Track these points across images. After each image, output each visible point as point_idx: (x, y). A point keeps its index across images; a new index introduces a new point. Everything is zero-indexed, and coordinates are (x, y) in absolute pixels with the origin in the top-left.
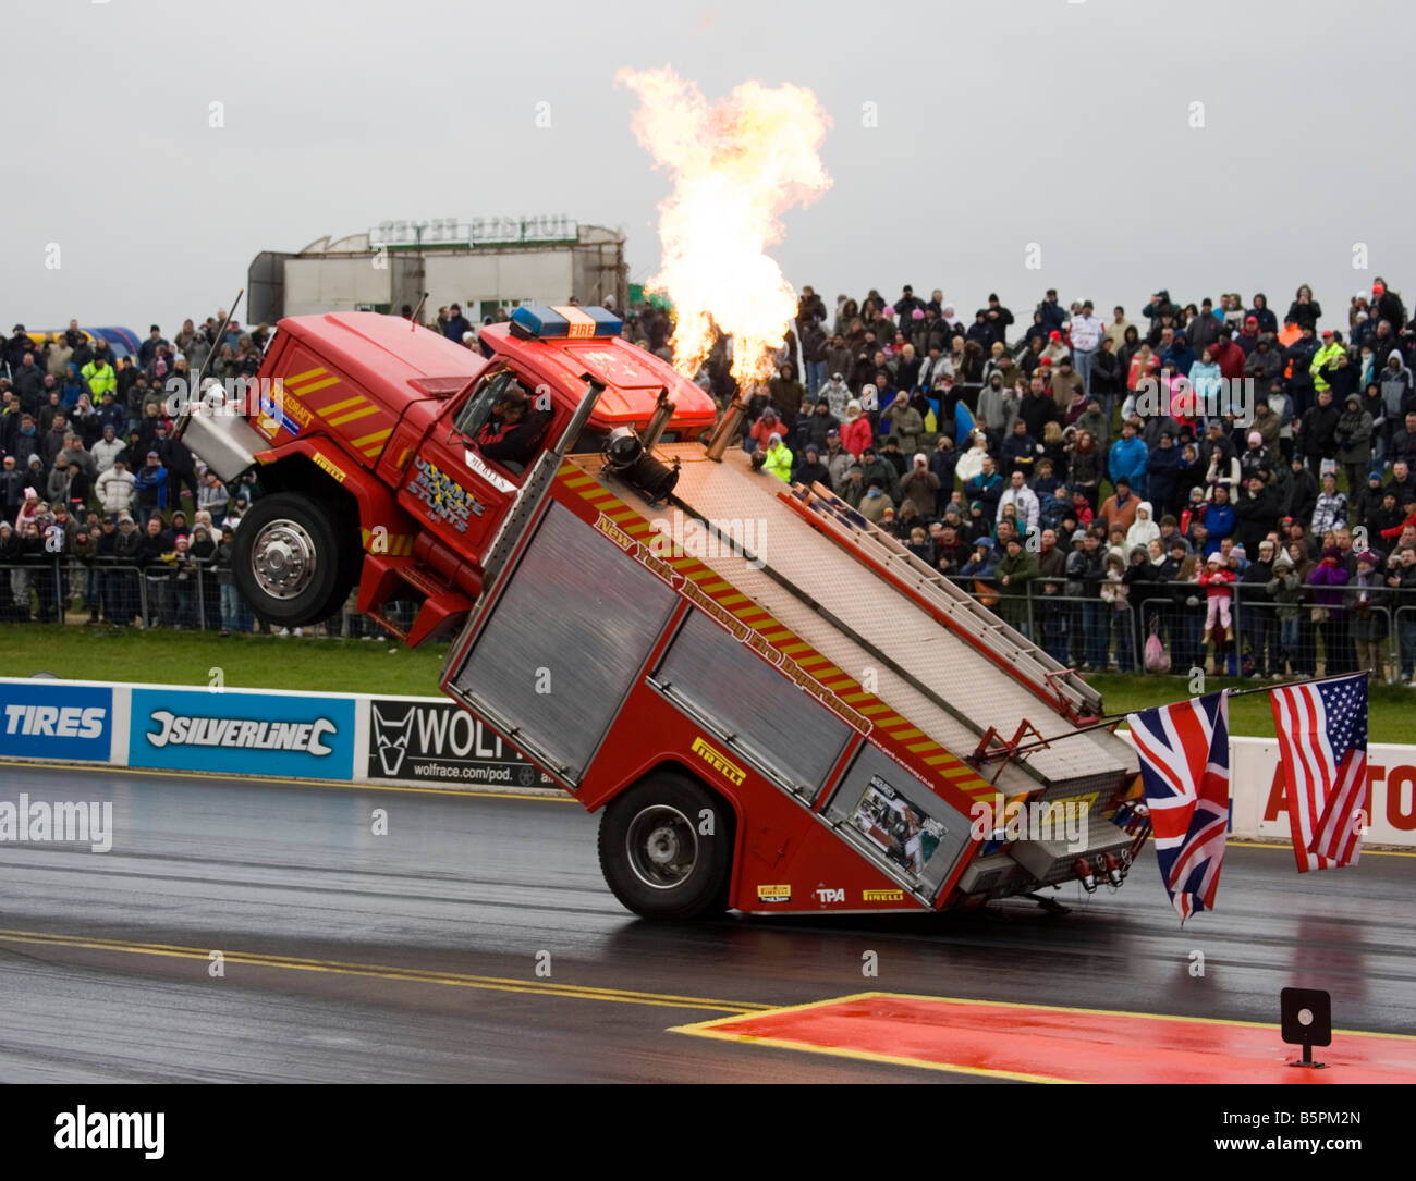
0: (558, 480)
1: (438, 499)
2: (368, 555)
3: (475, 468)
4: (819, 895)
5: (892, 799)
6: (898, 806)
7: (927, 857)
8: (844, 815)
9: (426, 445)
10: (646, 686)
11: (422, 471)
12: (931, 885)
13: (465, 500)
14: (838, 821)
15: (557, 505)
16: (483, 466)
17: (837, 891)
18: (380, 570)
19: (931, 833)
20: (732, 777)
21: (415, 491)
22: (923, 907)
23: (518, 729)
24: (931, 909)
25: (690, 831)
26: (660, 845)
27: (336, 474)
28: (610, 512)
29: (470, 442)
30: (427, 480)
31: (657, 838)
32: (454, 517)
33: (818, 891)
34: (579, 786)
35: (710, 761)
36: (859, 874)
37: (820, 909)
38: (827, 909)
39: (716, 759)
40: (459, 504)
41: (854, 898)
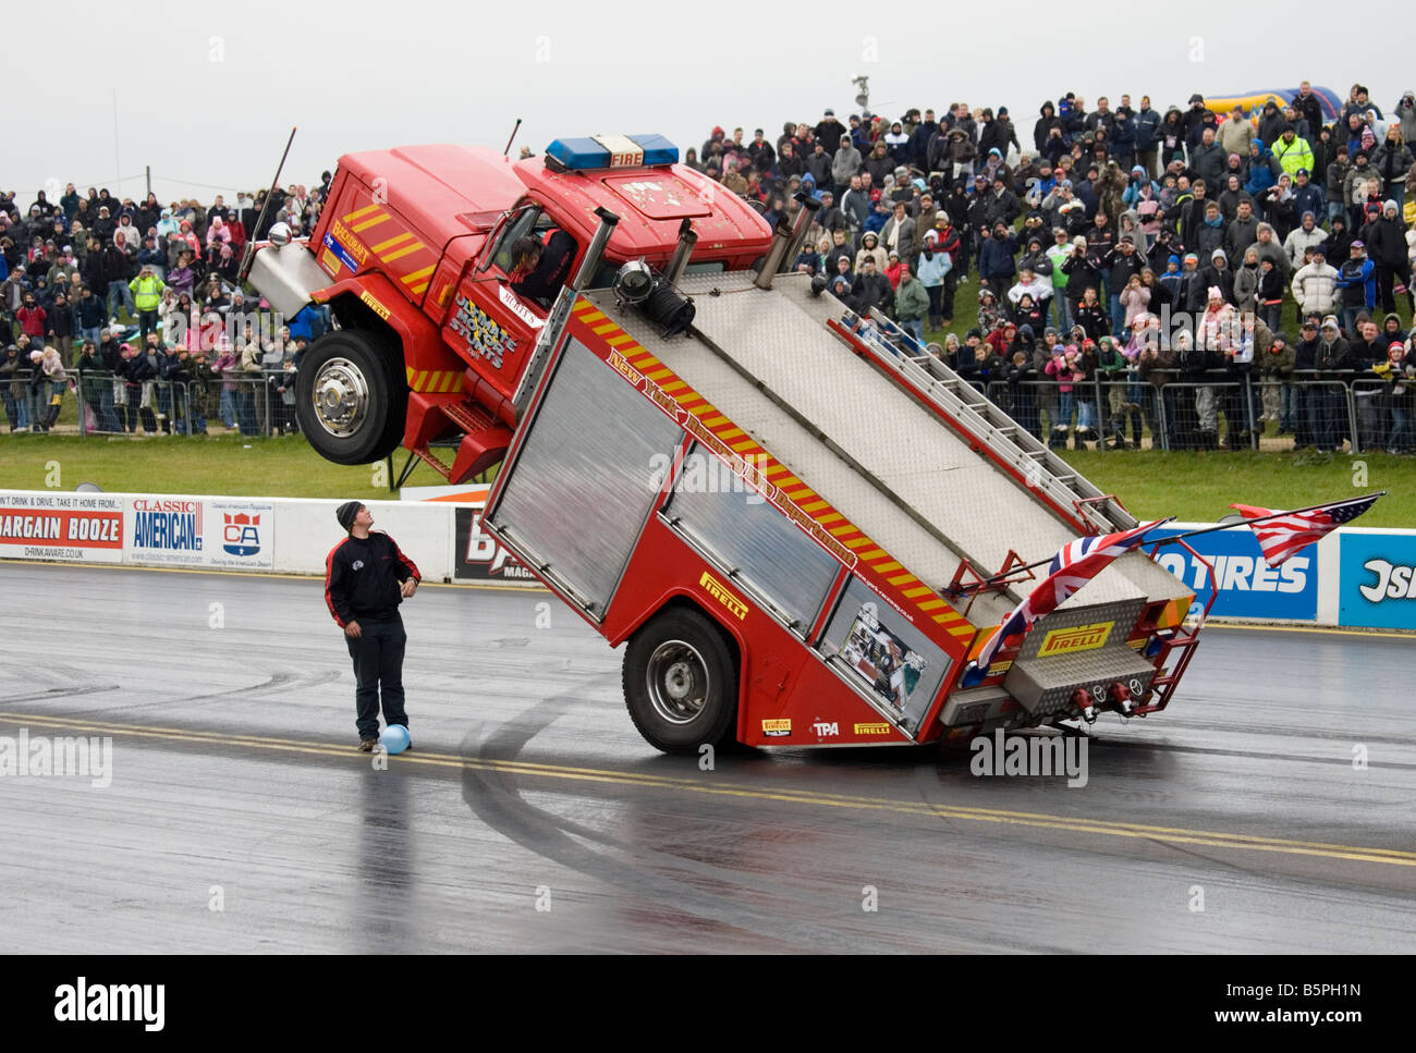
0: (575, 315)
1: (477, 335)
2: (412, 393)
3: (507, 304)
4: (816, 728)
5: (877, 632)
6: (883, 639)
7: (910, 690)
8: (836, 649)
9: (466, 281)
10: (658, 521)
11: (462, 307)
12: (914, 719)
13: (500, 336)
14: (829, 655)
15: (574, 340)
16: (514, 302)
17: (831, 724)
18: (422, 407)
19: (912, 666)
20: (736, 611)
21: (456, 328)
22: (906, 740)
23: (548, 565)
24: (915, 742)
25: (701, 665)
26: (677, 680)
27: (381, 311)
28: (620, 348)
29: (505, 278)
30: (466, 316)
31: (673, 673)
32: (490, 353)
33: (815, 725)
34: (602, 622)
35: (716, 595)
36: (850, 708)
37: (818, 743)
38: (823, 743)
39: (721, 593)
40: (494, 340)
41: (846, 733)
